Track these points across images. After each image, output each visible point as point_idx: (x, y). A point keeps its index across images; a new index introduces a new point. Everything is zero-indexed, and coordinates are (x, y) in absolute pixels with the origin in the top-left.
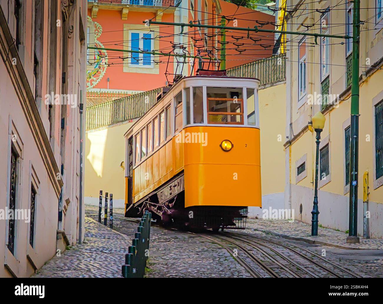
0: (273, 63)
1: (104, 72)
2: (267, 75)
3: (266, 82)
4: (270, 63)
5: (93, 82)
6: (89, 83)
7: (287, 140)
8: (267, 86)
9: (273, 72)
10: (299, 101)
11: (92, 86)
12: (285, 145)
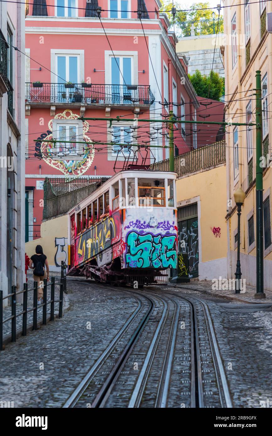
0: (215, 148)
1: (92, 161)
2: (211, 158)
3: (210, 165)
4: (213, 149)
5: (82, 170)
6: (80, 171)
7: (228, 213)
8: (211, 168)
9: (215, 156)
10: (235, 179)
11: (82, 174)
12: (226, 218)
